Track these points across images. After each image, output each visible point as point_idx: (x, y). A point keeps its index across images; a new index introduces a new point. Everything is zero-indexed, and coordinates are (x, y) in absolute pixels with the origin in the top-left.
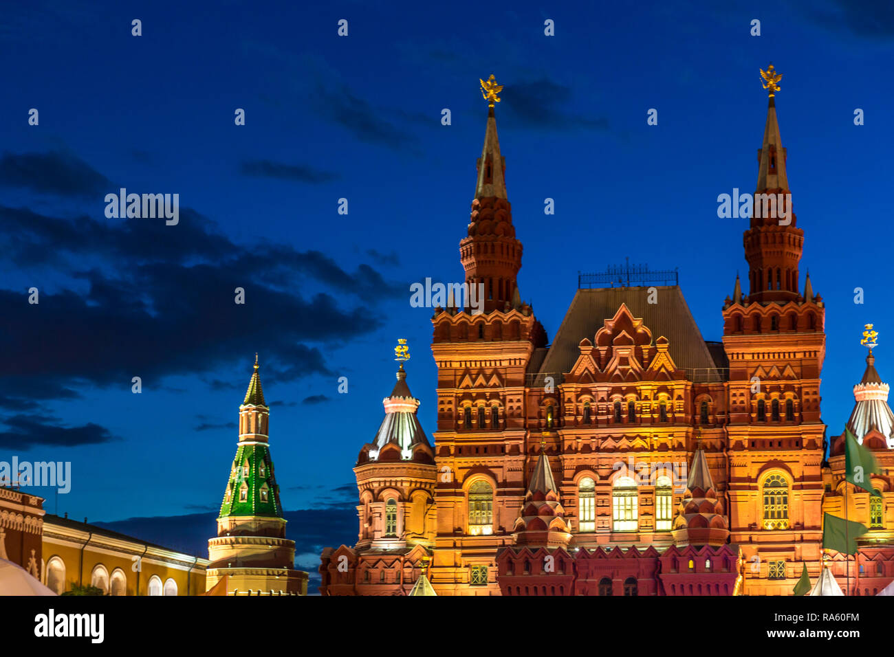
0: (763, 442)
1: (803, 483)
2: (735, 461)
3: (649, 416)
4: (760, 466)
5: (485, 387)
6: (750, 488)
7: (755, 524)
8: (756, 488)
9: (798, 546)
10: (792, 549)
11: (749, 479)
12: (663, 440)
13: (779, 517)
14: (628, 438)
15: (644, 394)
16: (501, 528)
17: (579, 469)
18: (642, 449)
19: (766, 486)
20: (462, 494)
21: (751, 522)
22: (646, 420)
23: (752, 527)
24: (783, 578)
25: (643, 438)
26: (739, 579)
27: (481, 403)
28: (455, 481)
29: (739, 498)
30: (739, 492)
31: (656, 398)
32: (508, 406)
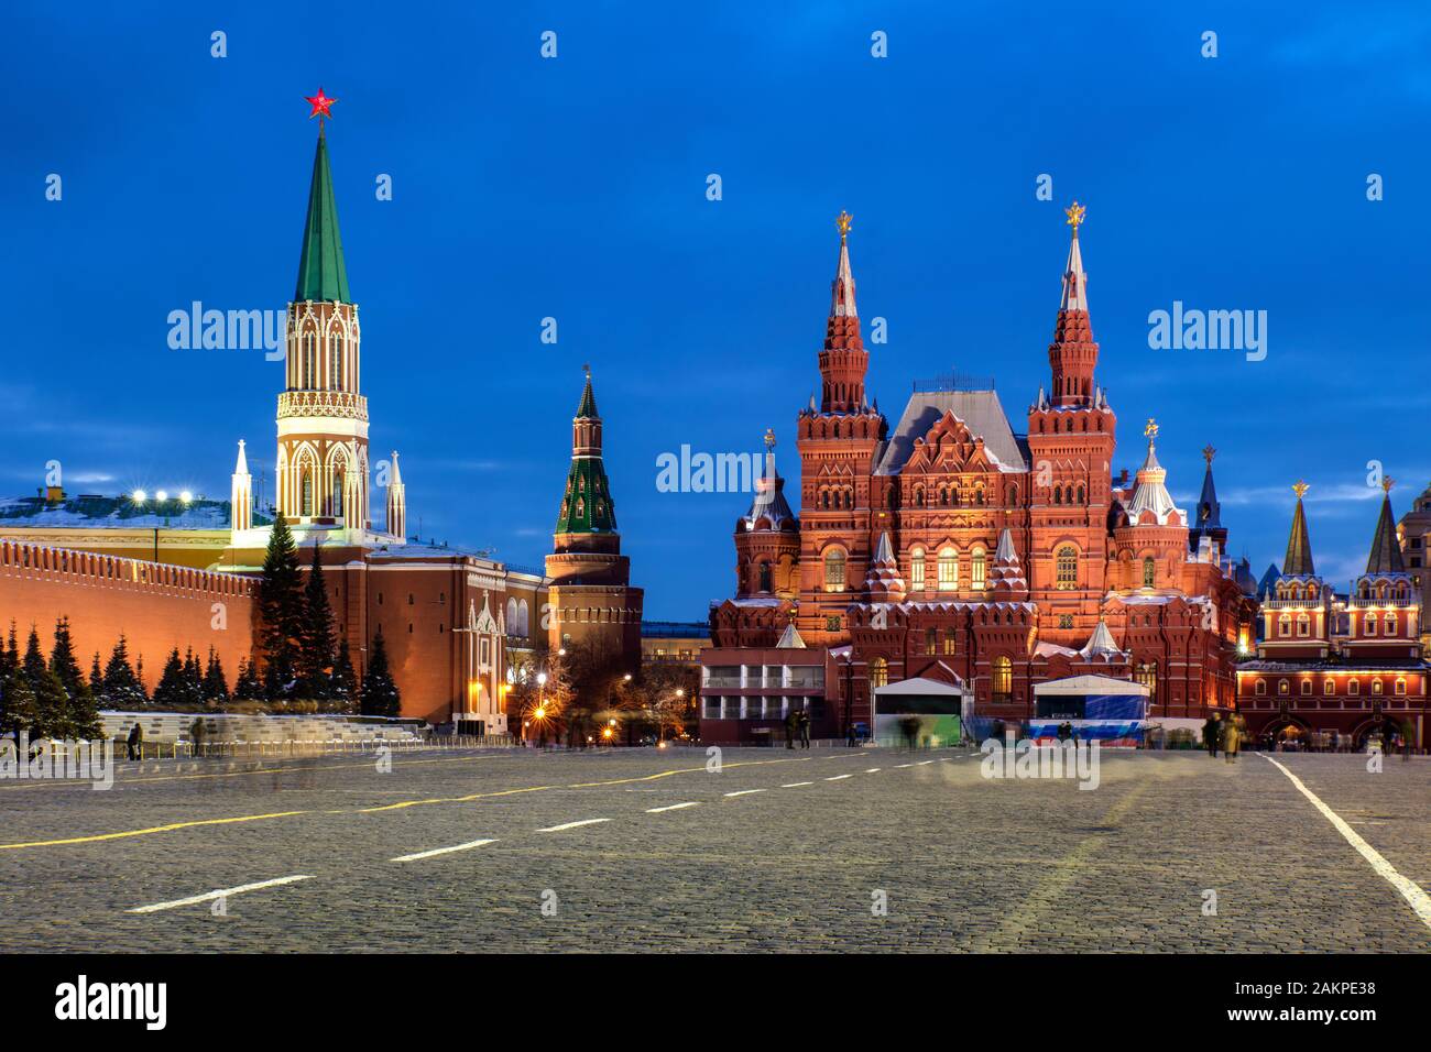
0: (1058, 520)
1: (1089, 553)
2: (1035, 535)
3: (967, 500)
4: (1054, 539)
5: (839, 475)
6: (1046, 557)
7: (1049, 586)
8: (1051, 557)
9: (1082, 602)
10: (1079, 605)
11: (1047, 551)
12: (978, 519)
13: (1069, 579)
14: (951, 517)
15: (964, 482)
16: (850, 587)
17: (913, 541)
18: (962, 526)
19: (1060, 555)
20: (821, 560)
21: (1047, 583)
22: (966, 503)
23: (1047, 588)
24: (1071, 627)
25: (963, 517)
26: (1035, 629)
27: (835, 487)
28: (816, 549)
29: (1037, 565)
30: (1037, 560)
31: (973, 485)
32: (857, 490)
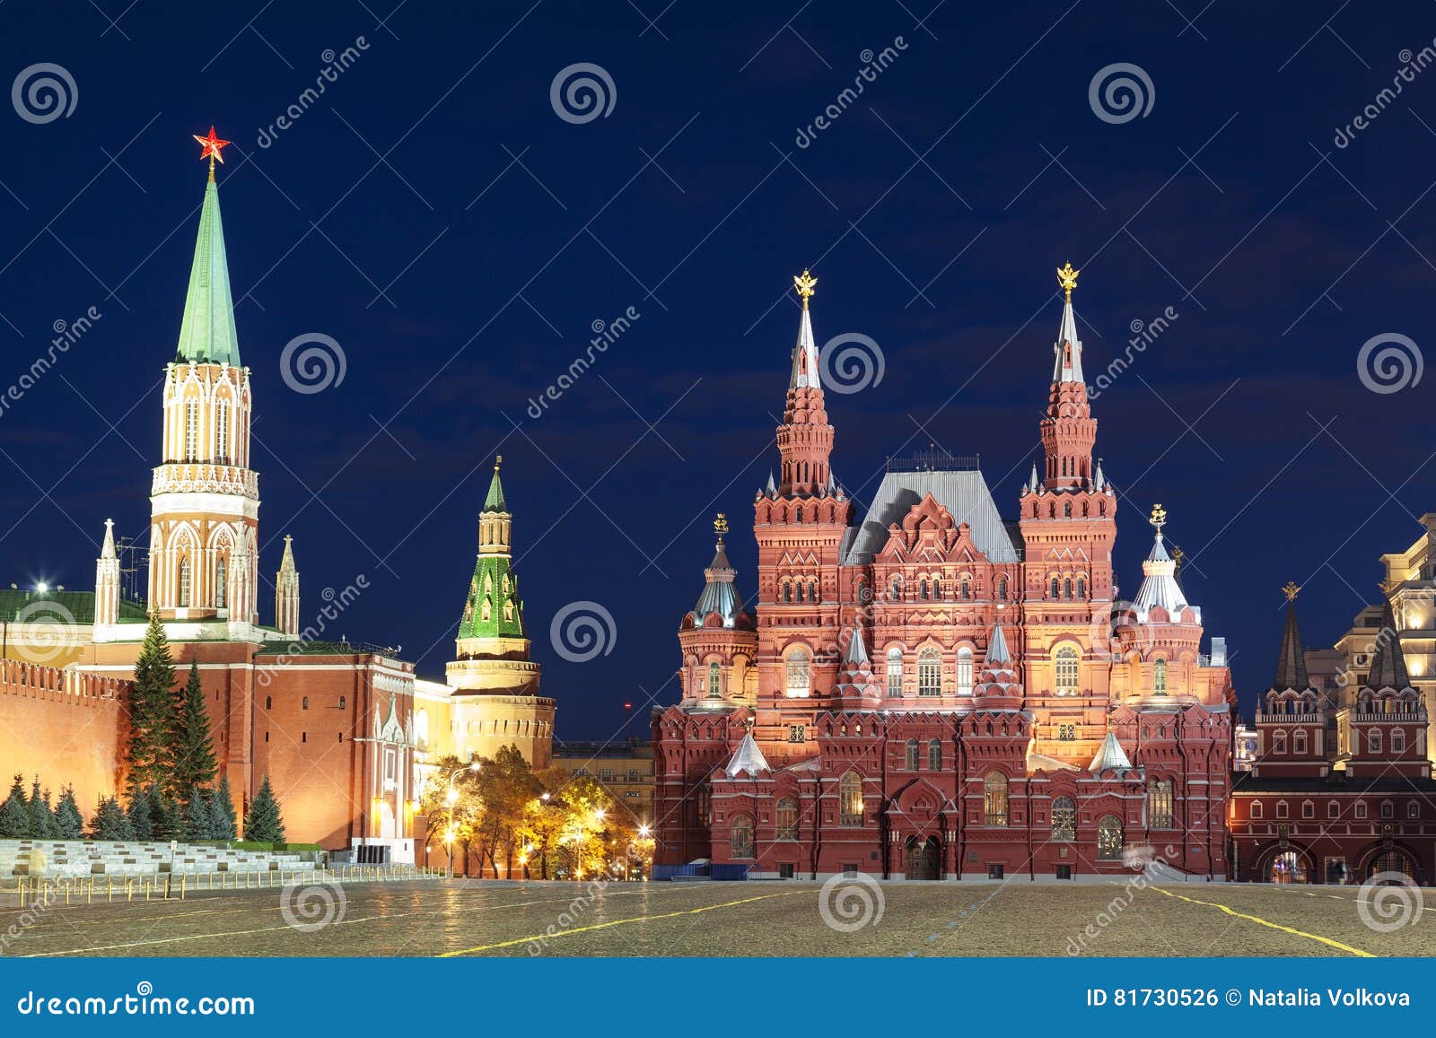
0: (1056, 617)
1: (1090, 655)
2: (1029, 633)
3: (951, 593)
4: (1053, 638)
5: (802, 564)
6: (1044, 658)
7: (1047, 691)
8: (1049, 658)
9: (1086, 710)
10: (1082, 714)
11: (1043, 650)
12: (965, 615)
13: (1070, 684)
14: (933, 613)
15: (947, 573)
16: (816, 692)
17: (889, 639)
18: (946, 623)
19: (1058, 656)
20: (781, 661)
21: (1045, 689)
22: (949, 597)
23: (1045, 694)
24: (1073, 739)
25: (946, 613)
26: (1032, 741)
27: (798, 578)
28: (776, 649)
29: (1033, 668)
30: (1033, 662)
31: (957, 576)
32: (824, 581)
